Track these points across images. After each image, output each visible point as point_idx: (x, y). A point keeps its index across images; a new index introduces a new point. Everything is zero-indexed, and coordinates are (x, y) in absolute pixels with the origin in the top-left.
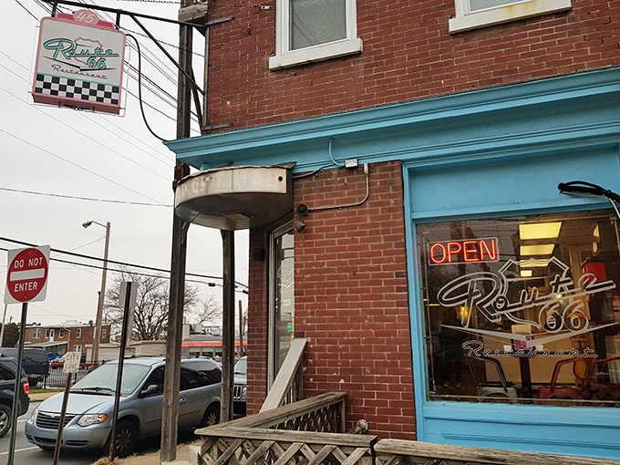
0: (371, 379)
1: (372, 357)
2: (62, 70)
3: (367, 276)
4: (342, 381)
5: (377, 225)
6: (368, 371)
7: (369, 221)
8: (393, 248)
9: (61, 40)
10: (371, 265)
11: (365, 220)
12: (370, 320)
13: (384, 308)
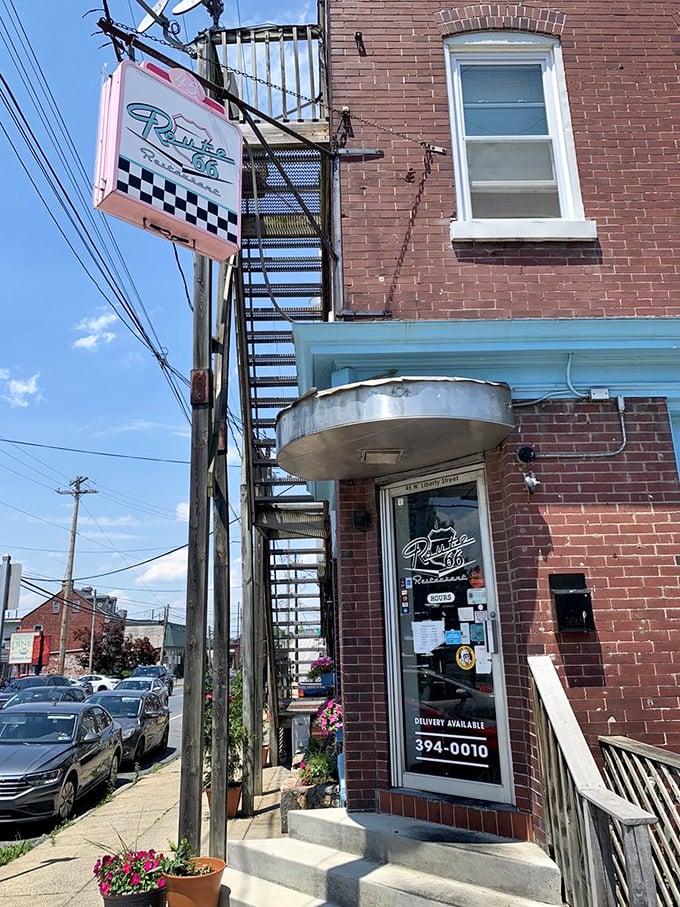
0: (657, 715)
1: (654, 682)
2: (157, 162)
3: (635, 562)
4: (612, 720)
5: (643, 487)
6: (650, 702)
7: (629, 481)
8: (669, 522)
9: (154, 110)
10: (639, 544)
11: (622, 478)
12: (646, 626)
13: (665, 609)
